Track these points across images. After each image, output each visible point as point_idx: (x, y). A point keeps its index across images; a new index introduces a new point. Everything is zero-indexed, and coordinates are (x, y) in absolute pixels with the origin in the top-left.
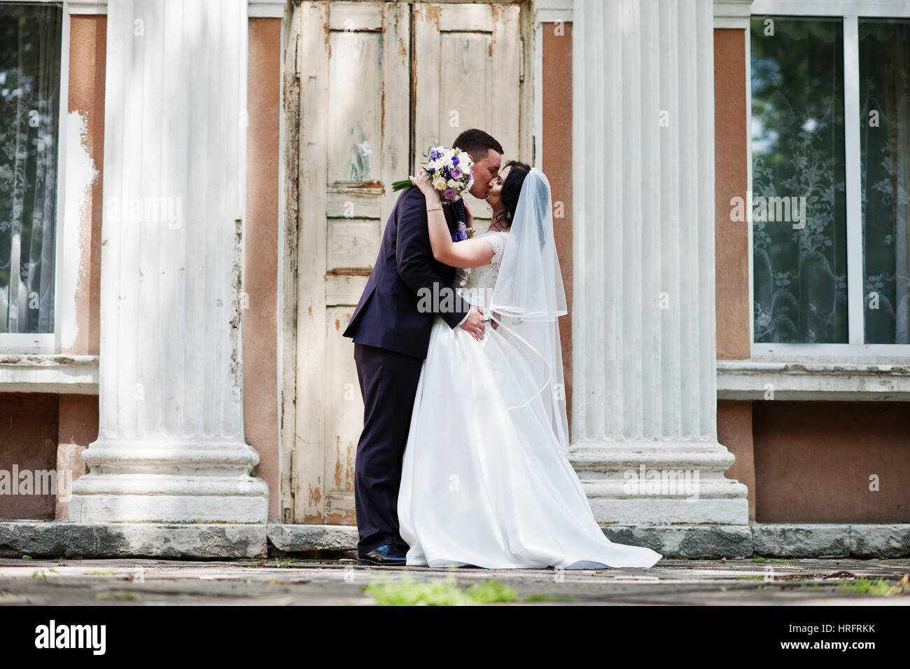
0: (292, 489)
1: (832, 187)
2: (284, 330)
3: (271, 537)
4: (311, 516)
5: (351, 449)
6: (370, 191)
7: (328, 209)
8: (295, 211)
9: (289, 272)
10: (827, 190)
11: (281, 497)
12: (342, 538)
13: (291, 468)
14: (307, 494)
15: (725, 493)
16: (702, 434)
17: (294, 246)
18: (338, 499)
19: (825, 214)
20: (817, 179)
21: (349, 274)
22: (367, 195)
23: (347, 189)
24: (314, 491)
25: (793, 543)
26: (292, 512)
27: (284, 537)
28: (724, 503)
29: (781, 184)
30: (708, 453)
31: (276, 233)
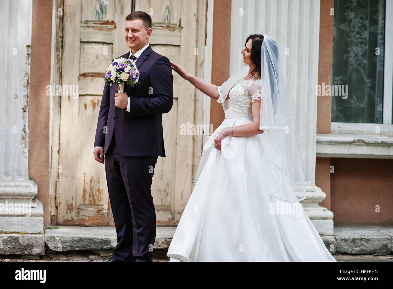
0: (56, 203)
1: (368, 30)
2: (53, 109)
3: (47, 243)
4: (67, 219)
5: (92, 181)
6: (107, 27)
7: (81, 37)
8: (61, 37)
9: (57, 74)
10: (365, 32)
11: (50, 209)
12: (92, 244)
13: (56, 191)
14: (65, 207)
15: (320, 217)
16: (306, 180)
17: (60, 58)
18: (84, 210)
19: (363, 45)
20: (360, 25)
21: (93, 76)
22: (105, 29)
23: (92, 25)
24: (69, 205)
25: (359, 246)
26: (56, 217)
27: (56, 243)
28: (319, 222)
29: (339, 26)
30: (310, 192)
31: (50, 51)
